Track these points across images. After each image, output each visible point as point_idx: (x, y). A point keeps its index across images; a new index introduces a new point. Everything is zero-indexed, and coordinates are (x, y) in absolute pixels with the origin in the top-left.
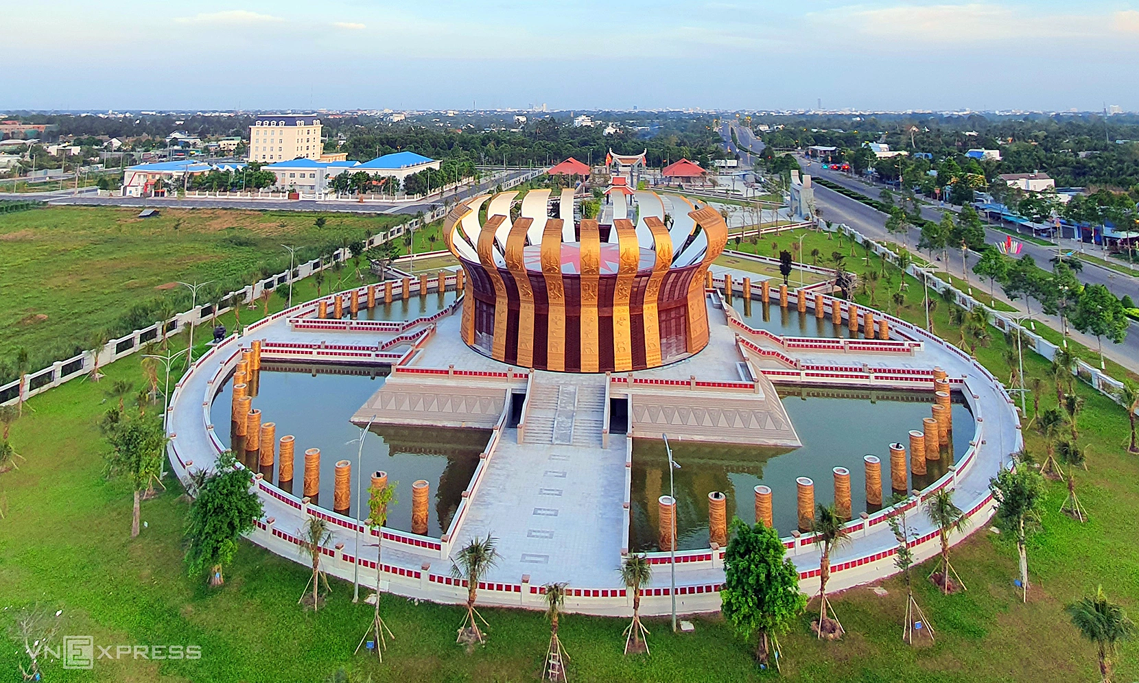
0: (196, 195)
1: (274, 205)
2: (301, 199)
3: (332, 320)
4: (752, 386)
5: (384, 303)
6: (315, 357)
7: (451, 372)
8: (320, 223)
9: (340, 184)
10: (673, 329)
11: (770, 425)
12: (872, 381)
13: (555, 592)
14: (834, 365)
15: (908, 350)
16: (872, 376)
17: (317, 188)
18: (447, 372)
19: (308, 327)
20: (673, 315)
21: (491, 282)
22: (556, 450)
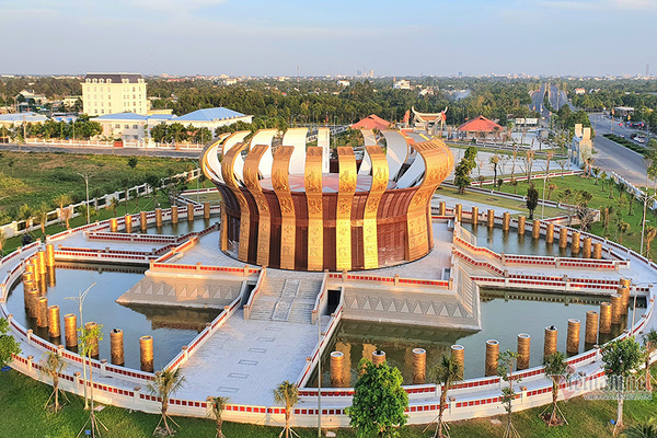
0: (33, 142)
1: (101, 150)
2: (125, 146)
4: (447, 284)
6: (99, 258)
7: (198, 267)
8: (133, 163)
11: (458, 313)
12: (568, 288)
15: (613, 267)
17: (140, 137)
18: (195, 268)
19: (100, 238)
20: (392, 229)
21: (236, 199)
22: (274, 324)
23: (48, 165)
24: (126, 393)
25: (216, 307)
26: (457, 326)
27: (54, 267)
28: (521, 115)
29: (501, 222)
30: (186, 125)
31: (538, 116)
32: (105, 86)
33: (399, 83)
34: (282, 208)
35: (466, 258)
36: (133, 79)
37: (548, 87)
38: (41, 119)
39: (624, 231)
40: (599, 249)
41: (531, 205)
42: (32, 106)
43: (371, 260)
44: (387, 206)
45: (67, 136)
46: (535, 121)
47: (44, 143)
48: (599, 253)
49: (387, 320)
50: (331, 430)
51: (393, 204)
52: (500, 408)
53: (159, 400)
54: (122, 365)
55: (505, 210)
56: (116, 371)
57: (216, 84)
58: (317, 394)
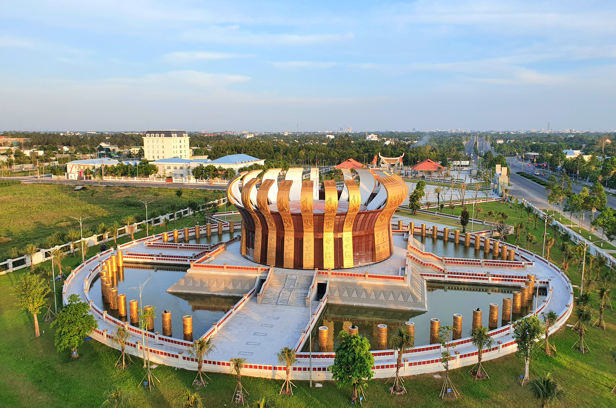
0: (109, 179)
1: (156, 185)
2: (174, 182)
4: (403, 279)
6: (155, 261)
8: (179, 193)
9: (199, 173)
12: (490, 281)
15: (523, 266)
16: (490, 278)
17: (184, 175)
18: (223, 267)
19: (155, 246)
20: (364, 239)
21: (252, 219)
22: (279, 307)
23: (119, 195)
24: (173, 356)
25: (238, 295)
26: (410, 308)
27: (123, 267)
28: (457, 158)
29: (442, 235)
30: (217, 166)
31: (469, 159)
32: (160, 139)
33: (370, 136)
34: (285, 225)
35: (417, 260)
36: (180, 134)
37: (476, 139)
38: (114, 163)
39: (531, 241)
40: (512, 254)
41: (464, 222)
42: (108, 154)
43: (348, 261)
44: (359, 223)
45: (133, 175)
46: (467, 163)
47: (117, 179)
48: (513, 256)
49: (360, 304)
50: (319, 382)
51: (364, 221)
52: (440, 367)
53: (196, 360)
54: (171, 336)
55: (445, 226)
56: (166, 340)
57: (239, 137)
58: (309, 356)
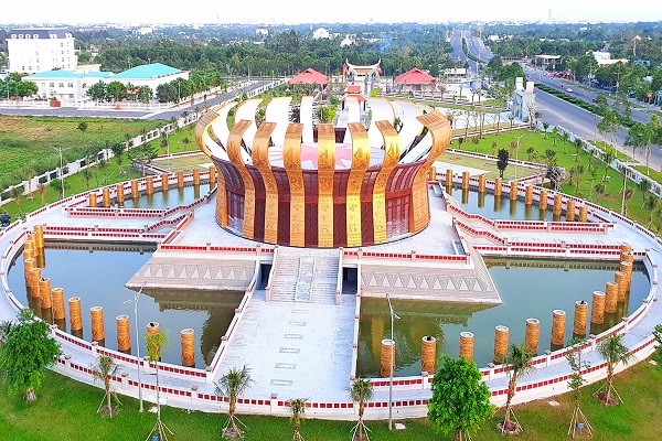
1: (39, 111)
2: (62, 106)
3: (102, 208)
4: (464, 259)
5: (147, 194)
6: (90, 237)
7: (208, 248)
8: (83, 127)
9: (97, 92)
10: (399, 213)
11: (477, 287)
12: (568, 254)
13: (297, 405)
14: (537, 242)
15: (602, 230)
16: (568, 251)
17: (76, 96)
18: (205, 248)
19: (81, 213)
20: (399, 202)
21: (240, 177)
24: (182, 393)
26: (478, 300)
28: (450, 65)
29: (476, 184)
30: (125, 83)
31: (466, 66)
33: (318, 32)
34: (292, 186)
36: (61, 34)
37: (464, 34)
40: (584, 213)
41: (502, 166)
46: (462, 71)
48: (585, 216)
49: (408, 297)
51: (401, 177)
